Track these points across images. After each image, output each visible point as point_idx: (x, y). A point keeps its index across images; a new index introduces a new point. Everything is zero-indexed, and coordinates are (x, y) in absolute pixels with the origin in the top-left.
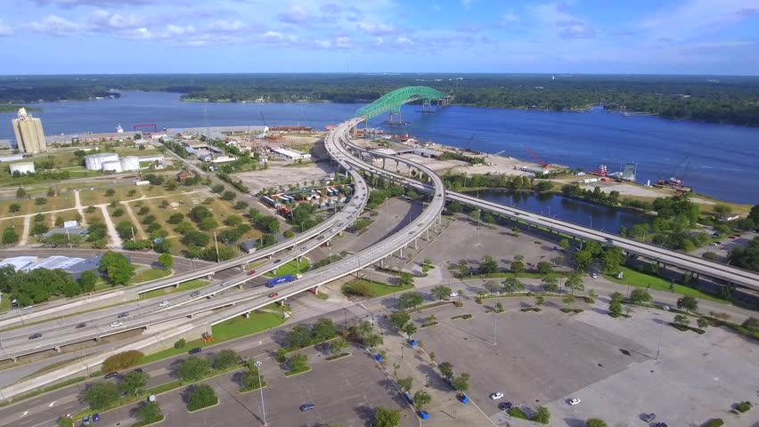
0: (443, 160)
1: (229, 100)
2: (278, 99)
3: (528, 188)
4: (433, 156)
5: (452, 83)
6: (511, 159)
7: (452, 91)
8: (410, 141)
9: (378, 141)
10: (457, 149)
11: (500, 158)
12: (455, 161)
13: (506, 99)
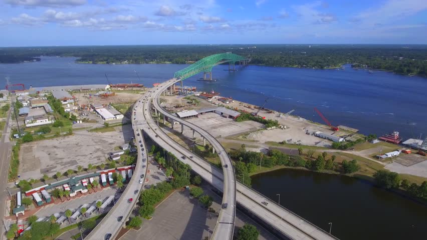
0: (240, 121)
1: (105, 62)
2: (136, 61)
3: (332, 169)
4: (231, 117)
5: (249, 50)
6: (301, 119)
7: (249, 56)
8: (214, 99)
9: (189, 99)
10: (252, 106)
11: (290, 117)
12: (250, 122)
13: (285, 61)
